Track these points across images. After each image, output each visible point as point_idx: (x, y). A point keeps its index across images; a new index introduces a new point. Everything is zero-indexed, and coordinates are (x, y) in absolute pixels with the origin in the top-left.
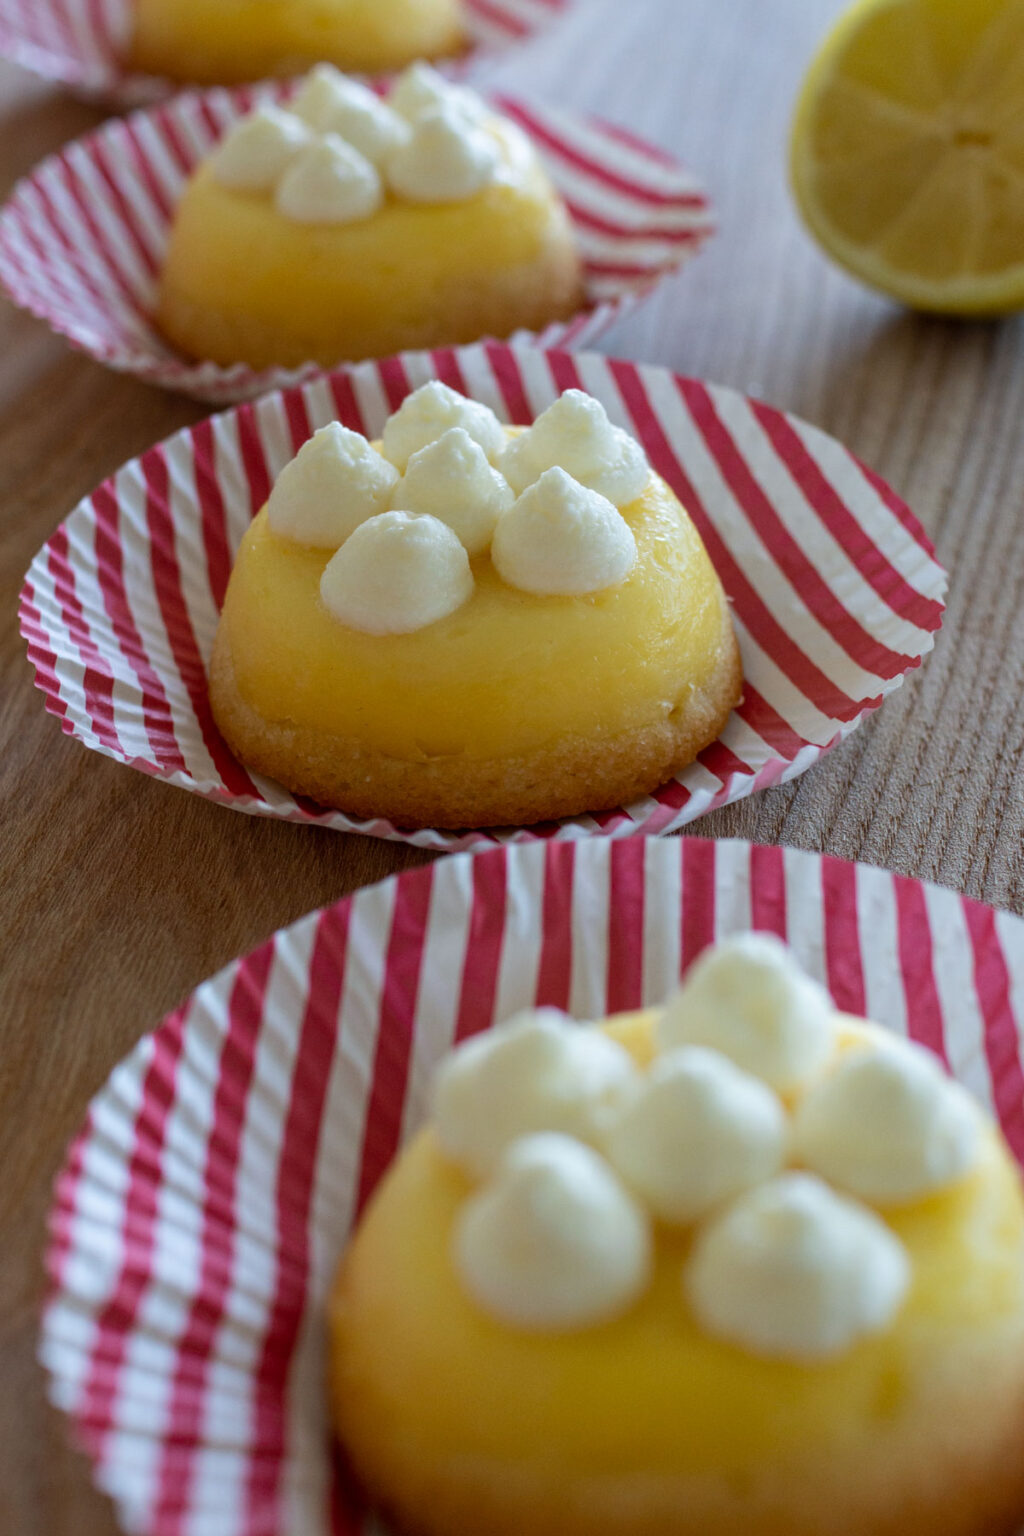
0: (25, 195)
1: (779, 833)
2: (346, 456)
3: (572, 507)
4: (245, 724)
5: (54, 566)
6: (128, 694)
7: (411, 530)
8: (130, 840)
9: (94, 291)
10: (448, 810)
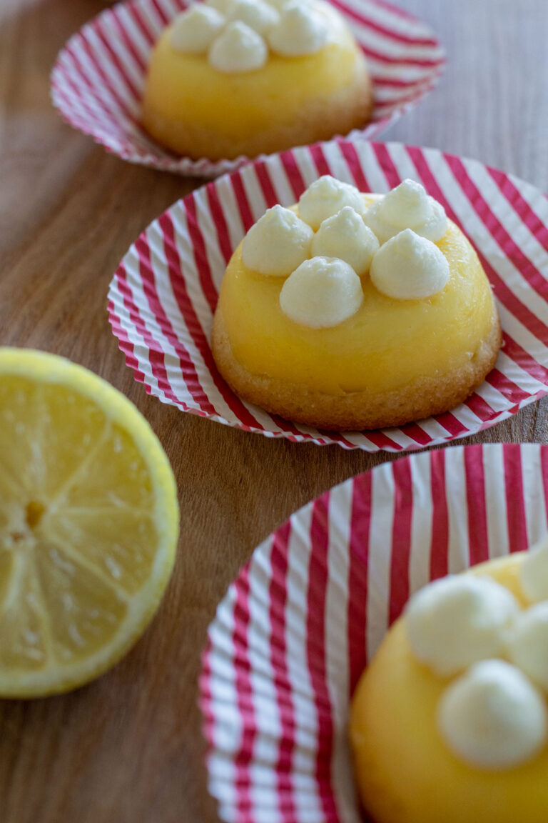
0: (64, 58)
1: (535, 421)
2: (286, 225)
3: (417, 251)
4: (239, 375)
5: (122, 288)
6: (172, 361)
7: (331, 270)
8: (183, 444)
9: (107, 110)
10: (358, 421)
